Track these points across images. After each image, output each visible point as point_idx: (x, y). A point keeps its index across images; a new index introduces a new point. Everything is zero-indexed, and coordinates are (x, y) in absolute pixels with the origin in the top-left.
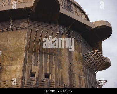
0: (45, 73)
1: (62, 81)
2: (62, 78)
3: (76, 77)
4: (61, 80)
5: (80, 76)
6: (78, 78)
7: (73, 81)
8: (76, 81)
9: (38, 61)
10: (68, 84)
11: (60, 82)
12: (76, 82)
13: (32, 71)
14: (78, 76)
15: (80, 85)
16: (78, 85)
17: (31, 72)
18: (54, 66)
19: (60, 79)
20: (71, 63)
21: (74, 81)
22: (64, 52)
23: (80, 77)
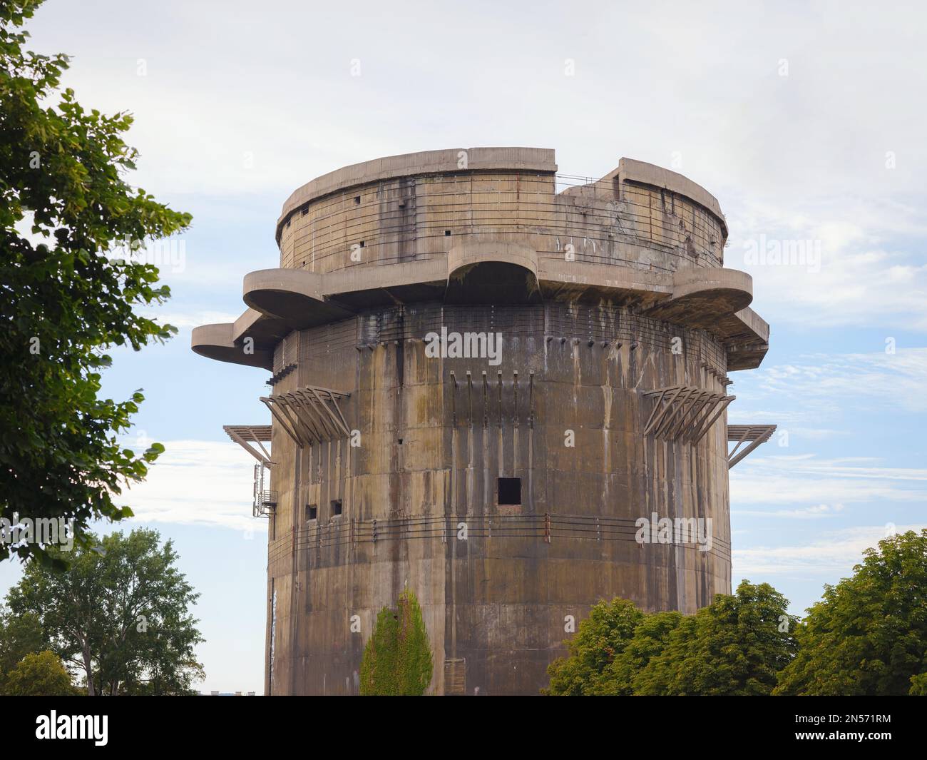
0: (332, 502)
1: (366, 513)
2: (367, 503)
3: (414, 482)
4: (363, 510)
5: (428, 473)
6: (422, 482)
7: (401, 499)
8: (413, 495)
9: (319, 466)
10: (387, 515)
11: (360, 519)
12: (414, 500)
13: (309, 504)
14: (421, 476)
15: (426, 504)
16: (420, 506)
17: (308, 506)
18: (348, 475)
19: (361, 509)
20: (401, 442)
21: (405, 498)
22: (376, 414)
23: (427, 478)
